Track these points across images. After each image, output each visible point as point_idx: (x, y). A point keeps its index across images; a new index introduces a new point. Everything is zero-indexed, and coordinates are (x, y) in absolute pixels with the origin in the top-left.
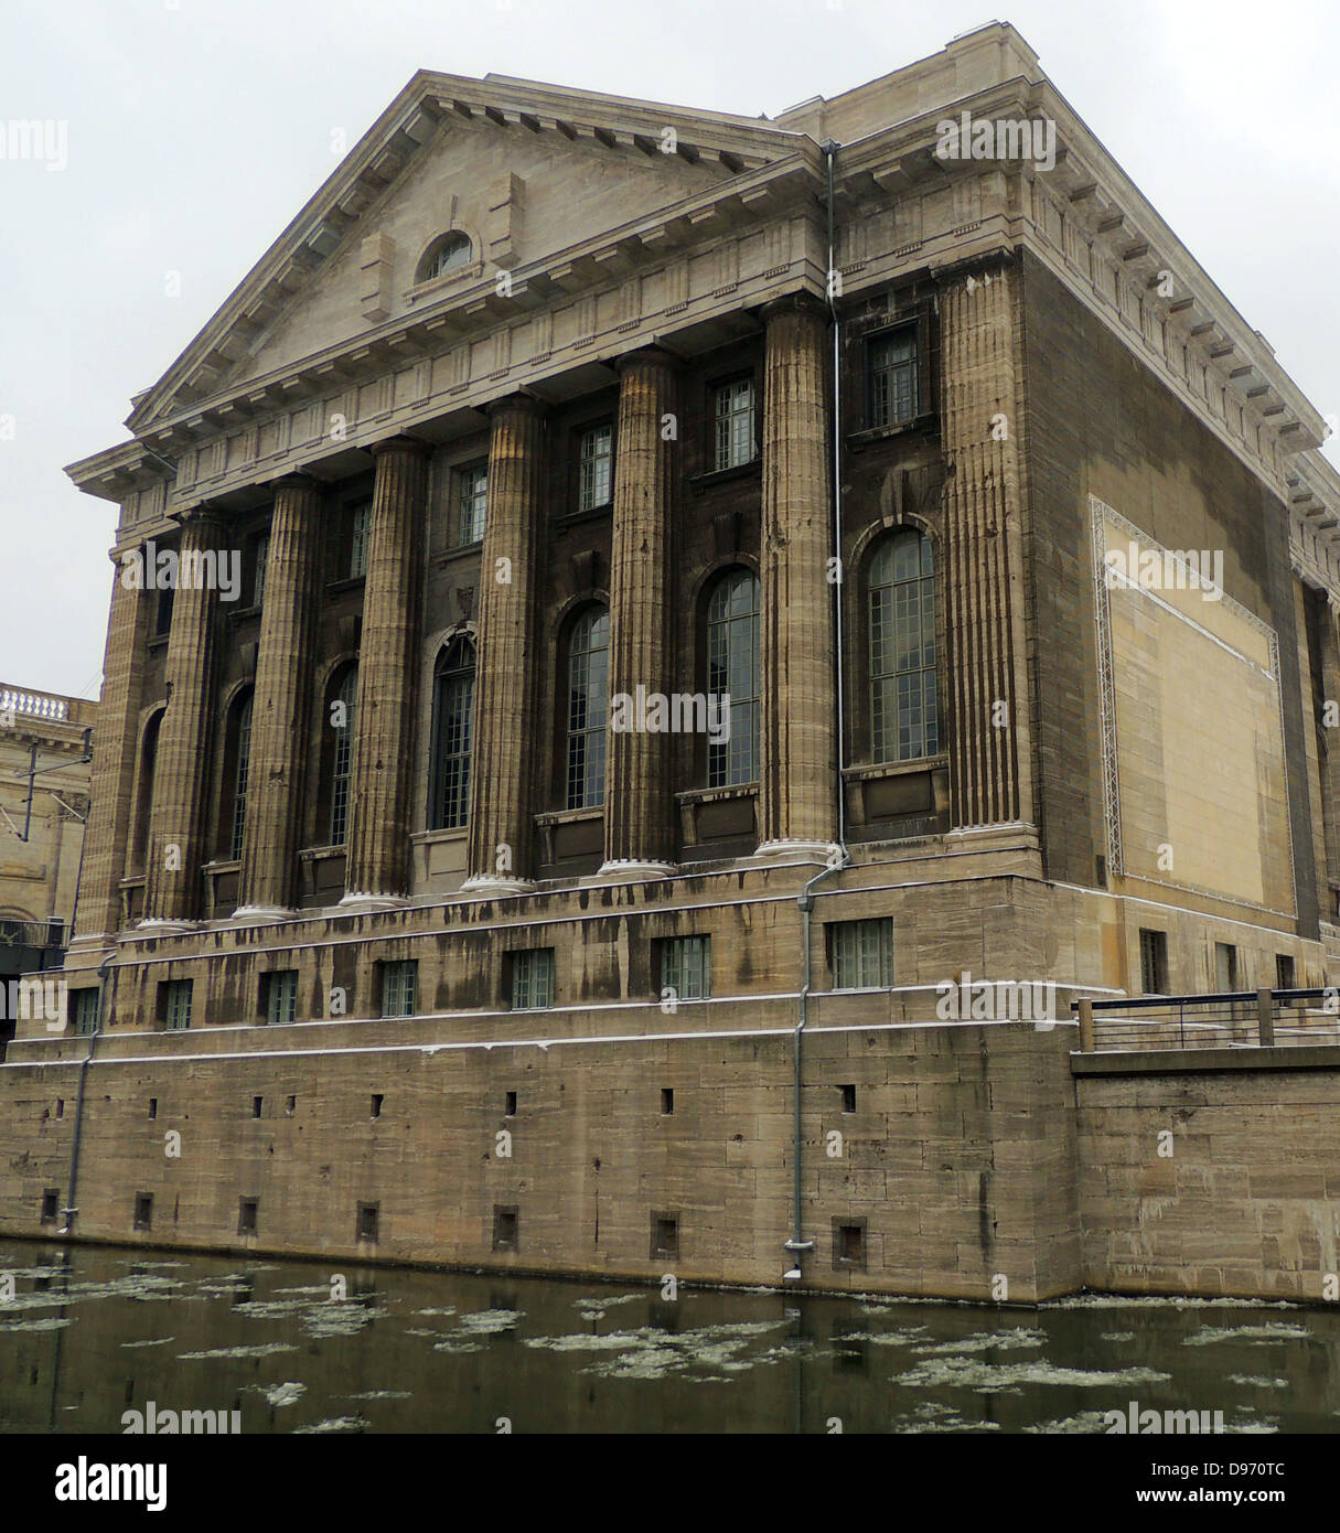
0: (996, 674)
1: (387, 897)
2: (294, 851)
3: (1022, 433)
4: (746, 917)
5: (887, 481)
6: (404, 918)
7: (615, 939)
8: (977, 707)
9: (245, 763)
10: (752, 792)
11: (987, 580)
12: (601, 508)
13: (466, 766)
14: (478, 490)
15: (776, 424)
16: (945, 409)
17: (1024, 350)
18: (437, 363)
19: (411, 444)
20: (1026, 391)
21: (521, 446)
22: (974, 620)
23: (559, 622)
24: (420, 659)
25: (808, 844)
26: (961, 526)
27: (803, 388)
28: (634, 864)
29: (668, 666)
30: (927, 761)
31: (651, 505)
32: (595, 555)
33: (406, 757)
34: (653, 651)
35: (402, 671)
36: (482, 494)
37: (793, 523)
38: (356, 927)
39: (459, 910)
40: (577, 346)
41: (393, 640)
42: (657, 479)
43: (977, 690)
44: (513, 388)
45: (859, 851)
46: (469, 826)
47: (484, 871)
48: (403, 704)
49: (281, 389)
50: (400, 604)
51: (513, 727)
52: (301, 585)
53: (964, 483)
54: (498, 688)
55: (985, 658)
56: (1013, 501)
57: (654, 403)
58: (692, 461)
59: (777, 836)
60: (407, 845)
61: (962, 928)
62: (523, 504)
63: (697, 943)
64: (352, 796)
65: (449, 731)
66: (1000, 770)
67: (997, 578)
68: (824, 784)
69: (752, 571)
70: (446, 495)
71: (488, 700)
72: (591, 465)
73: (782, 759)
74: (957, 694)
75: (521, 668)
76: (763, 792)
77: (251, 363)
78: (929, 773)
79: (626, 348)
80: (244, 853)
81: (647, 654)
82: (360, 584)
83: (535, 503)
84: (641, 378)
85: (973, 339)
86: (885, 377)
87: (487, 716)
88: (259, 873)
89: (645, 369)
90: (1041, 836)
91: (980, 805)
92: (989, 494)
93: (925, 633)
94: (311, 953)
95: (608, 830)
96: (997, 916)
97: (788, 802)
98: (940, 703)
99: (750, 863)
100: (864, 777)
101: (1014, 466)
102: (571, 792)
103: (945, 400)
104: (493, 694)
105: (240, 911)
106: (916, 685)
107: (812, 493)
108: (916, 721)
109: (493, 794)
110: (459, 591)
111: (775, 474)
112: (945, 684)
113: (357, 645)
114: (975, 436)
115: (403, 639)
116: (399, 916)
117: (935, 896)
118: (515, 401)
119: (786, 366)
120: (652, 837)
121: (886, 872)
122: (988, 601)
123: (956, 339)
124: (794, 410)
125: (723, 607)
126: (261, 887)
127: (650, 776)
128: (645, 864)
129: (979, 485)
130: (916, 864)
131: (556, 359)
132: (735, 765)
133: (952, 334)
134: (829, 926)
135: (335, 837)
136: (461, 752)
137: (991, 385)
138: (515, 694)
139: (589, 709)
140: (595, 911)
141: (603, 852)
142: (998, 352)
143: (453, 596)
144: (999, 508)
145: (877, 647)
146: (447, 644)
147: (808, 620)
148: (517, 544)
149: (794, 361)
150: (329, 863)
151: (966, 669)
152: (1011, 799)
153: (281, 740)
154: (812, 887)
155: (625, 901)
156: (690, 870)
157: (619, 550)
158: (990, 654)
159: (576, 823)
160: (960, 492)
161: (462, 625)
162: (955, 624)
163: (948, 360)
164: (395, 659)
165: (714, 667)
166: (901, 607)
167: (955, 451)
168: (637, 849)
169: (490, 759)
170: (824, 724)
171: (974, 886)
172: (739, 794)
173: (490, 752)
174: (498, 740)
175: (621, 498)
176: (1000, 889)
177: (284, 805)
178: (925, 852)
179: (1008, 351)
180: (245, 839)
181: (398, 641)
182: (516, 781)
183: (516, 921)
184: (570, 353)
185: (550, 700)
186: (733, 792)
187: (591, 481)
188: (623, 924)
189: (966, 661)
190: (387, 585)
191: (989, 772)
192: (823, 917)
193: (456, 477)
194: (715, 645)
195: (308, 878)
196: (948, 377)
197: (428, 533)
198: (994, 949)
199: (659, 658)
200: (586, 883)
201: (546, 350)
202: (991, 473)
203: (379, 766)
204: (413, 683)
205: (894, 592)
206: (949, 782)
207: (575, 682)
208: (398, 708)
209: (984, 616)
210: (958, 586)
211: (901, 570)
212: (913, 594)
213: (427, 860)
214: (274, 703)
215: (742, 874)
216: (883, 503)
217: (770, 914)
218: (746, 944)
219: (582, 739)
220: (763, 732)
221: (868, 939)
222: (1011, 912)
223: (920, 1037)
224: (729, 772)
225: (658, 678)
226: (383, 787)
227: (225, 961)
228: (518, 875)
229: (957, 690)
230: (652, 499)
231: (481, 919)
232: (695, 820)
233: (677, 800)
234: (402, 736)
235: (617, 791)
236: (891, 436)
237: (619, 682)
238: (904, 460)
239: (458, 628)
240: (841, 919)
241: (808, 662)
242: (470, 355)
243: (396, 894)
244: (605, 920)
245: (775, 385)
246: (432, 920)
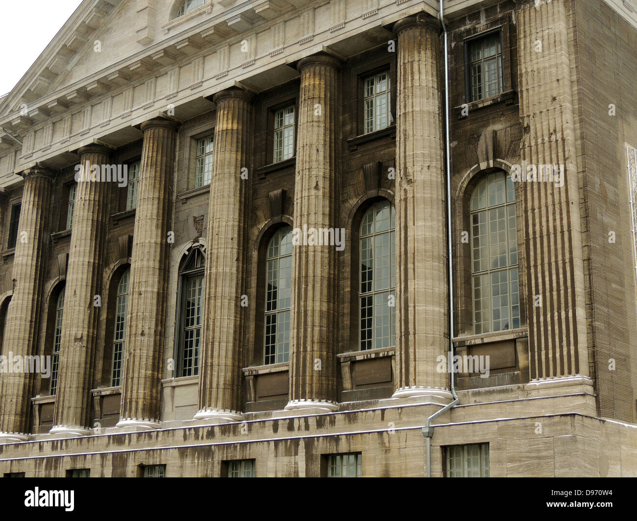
0: (561, 271)
1: (146, 422)
2: (89, 389)
3: (576, 102)
4: (386, 440)
5: (482, 137)
6: (157, 436)
7: (296, 454)
8: (548, 294)
9: (59, 332)
10: (390, 353)
11: (554, 205)
12: (288, 161)
13: (198, 335)
14: (207, 151)
15: (405, 101)
16: (522, 86)
17: (576, 46)
18: (183, 70)
19: (166, 122)
20: (578, 73)
21: (236, 121)
22: (545, 232)
23: (260, 238)
24: (169, 263)
25: (430, 391)
27: (423, 77)
28: (309, 402)
29: (332, 268)
30: (513, 333)
31: (321, 158)
32: (284, 193)
33: (159, 328)
34: (322, 257)
35: (157, 271)
36: (210, 153)
37: (418, 168)
38: (127, 441)
39: (193, 432)
40: (272, 55)
41: (152, 250)
42: (325, 141)
43: (547, 282)
44: (231, 84)
45: (465, 395)
46: (199, 375)
47: (210, 406)
48: (158, 293)
49: (86, 91)
50: (157, 227)
51: (229, 309)
52: (96, 216)
53: (536, 138)
54: (220, 282)
55: (553, 259)
56: (571, 150)
57: (323, 90)
58: (348, 128)
59: (407, 384)
60: (159, 388)
61: (539, 451)
62: (237, 159)
63: (352, 458)
64: (125, 355)
65: (187, 311)
66: (564, 339)
67: (560, 203)
68: (441, 348)
69: (387, 201)
70: (187, 155)
71: (213, 290)
72: (281, 133)
73: (411, 330)
74: (533, 285)
75: (234, 270)
76: (398, 353)
77: (68, 75)
78: (514, 341)
79: (304, 54)
80: (57, 391)
81: (318, 259)
82: (132, 214)
83: (244, 159)
84: (314, 74)
85: (539, 40)
86: (479, 67)
87: (212, 301)
88: (66, 404)
89: (317, 68)
90: (595, 386)
91: (551, 363)
92: (554, 144)
93: (510, 243)
94: (98, 458)
95: (292, 378)
96: (564, 442)
97: (415, 360)
98: (521, 291)
99: (389, 403)
100: (468, 343)
101: (570, 125)
102: (267, 353)
103: (521, 82)
104: (216, 286)
105: (55, 429)
106: (504, 279)
107: (430, 147)
108: (504, 304)
109: (216, 353)
110: (195, 218)
111: (405, 135)
112: (525, 278)
113: (129, 254)
114: (543, 106)
116: (154, 434)
117: (518, 427)
118: (232, 93)
119: (412, 62)
120: (322, 384)
121: (484, 410)
122: (555, 220)
123: (528, 40)
124: (417, 92)
125: (370, 226)
126: (68, 413)
127: (321, 342)
128: (316, 403)
129: (546, 139)
130: (505, 405)
131: (258, 63)
132: (379, 335)
133: (525, 36)
134: (444, 448)
135: (114, 381)
136: (195, 326)
137: (554, 70)
138: (230, 287)
139: (280, 296)
140: (283, 434)
141: (287, 394)
142: (558, 48)
143: (191, 221)
144: (561, 154)
145: (477, 252)
146: (187, 253)
147: (428, 234)
148: (232, 186)
149: (417, 59)
150: (111, 399)
151: (539, 267)
152: (573, 359)
153: (81, 317)
154: (432, 420)
155: (303, 428)
156: (347, 407)
157: (300, 188)
158: (556, 257)
159: (270, 374)
160: (533, 144)
161: (196, 240)
162: (531, 236)
163: (522, 54)
164: (154, 263)
165: (364, 267)
166: (493, 225)
167: (529, 116)
168: (311, 392)
169: (214, 330)
170: (439, 305)
171: (547, 421)
172: (381, 355)
173: (214, 325)
174: (219, 317)
175: (301, 153)
176: (565, 423)
177: (83, 360)
178: (511, 397)
179: (564, 46)
180: (58, 381)
181: (155, 251)
182: (231, 345)
183: (230, 440)
184: (267, 60)
186: (377, 354)
187: (281, 143)
188: (302, 444)
189: (539, 262)
190: (149, 215)
191: (557, 340)
192: (441, 441)
193: (194, 143)
194: (364, 252)
195: (97, 408)
196: (523, 66)
197: (175, 180)
198: (562, 467)
200: (277, 415)
201: (253, 58)
202: (555, 131)
203: (143, 334)
204: (164, 280)
205: (488, 214)
206: (529, 347)
207: (270, 278)
208: (155, 296)
209: (551, 230)
210: (533, 209)
211: (492, 198)
212: (501, 215)
213: (173, 397)
214: (78, 293)
215: (383, 411)
216: (479, 152)
217: (403, 439)
218: (387, 459)
219: (274, 316)
220: (398, 312)
221: (472, 457)
222: (574, 439)
224: (374, 339)
225: (326, 275)
226: (145, 348)
227: (45, 461)
228: (232, 409)
229: (533, 282)
230: (321, 153)
231: (208, 437)
232: (351, 372)
233: (339, 359)
234: (157, 314)
235: (298, 352)
236: (484, 108)
237: (299, 278)
238: (494, 123)
239: (194, 242)
240: (452, 443)
241: (429, 264)
242: (204, 63)
243: (152, 420)
244: (289, 441)
245: (405, 75)
246: (176, 438)
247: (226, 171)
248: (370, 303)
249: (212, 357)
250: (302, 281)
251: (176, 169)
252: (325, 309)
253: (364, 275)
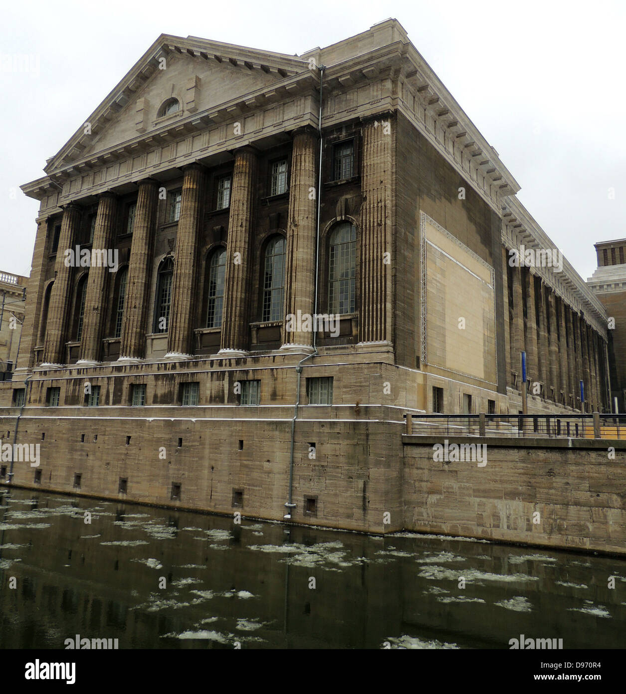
0: (379, 281)
1: (136, 359)
2: (101, 339)
3: (394, 185)
4: (275, 373)
5: (339, 202)
6: (142, 367)
7: (223, 380)
8: (371, 294)
9: (84, 304)
10: (280, 324)
11: (377, 243)
12: (225, 209)
13: (168, 309)
14: (178, 200)
15: (296, 178)
16: (364, 174)
17: (396, 152)
18: (164, 150)
19: (152, 181)
20: (396, 168)
21: (195, 183)
22: (371, 259)
23: (207, 253)
24: (152, 266)
25: (301, 346)
26: (368, 222)
27: (307, 164)
28: (232, 350)
29: (248, 273)
30: (350, 315)
31: (245, 209)
32: (222, 228)
33: (145, 303)
35: (145, 270)
36: (179, 202)
37: (301, 218)
38: (123, 370)
39: (163, 365)
40: (219, 145)
41: (142, 258)
42: (248, 199)
43: (371, 287)
44: (193, 160)
45: (321, 350)
46: (168, 333)
47: (174, 351)
48: (145, 283)
49: (103, 158)
50: (146, 244)
51: (187, 294)
52: (108, 235)
53: (370, 204)
54: (182, 278)
55: (375, 274)
56: (389, 212)
57: (247, 168)
58: (261, 192)
59: (289, 342)
60: (144, 339)
61: (361, 382)
62: (195, 206)
63: (255, 383)
64: (124, 319)
65: (162, 295)
66: (379, 320)
67: (381, 243)
69: (283, 236)
71: (178, 283)
72: (222, 192)
74: (363, 289)
75: (191, 271)
76: (284, 324)
77: (92, 148)
78: (350, 320)
79: (237, 146)
80: (82, 339)
81: (241, 268)
82: (131, 235)
83: (200, 206)
84: (243, 158)
85: (376, 146)
86: (340, 161)
87: (178, 290)
88: (87, 347)
89: (245, 154)
90: (394, 347)
91: (371, 333)
92: (380, 209)
93: (352, 264)
94: (106, 379)
95: (223, 336)
96: (375, 378)
98: (356, 292)
99: (277, 353)
101: (390, 198)
102: (209, 321)
103: (363, 170)
104: (180, 281)
105: (79, 362)
106: (347, 284)
107: (309, 206)
108: (346, 299)
109: (178, 320)
110: (169, 240)
111: (294, 198)
113: (128, 260)
114: (375, 185)
115: (146, 258)
116: (140, 367)
117: (350, 369)
118: (194, 166)
119: (301, 155)
120: (240, 340)
121: (331, 358)
122: (377, 252)
123: (369, 146)
124: (303, 172)
125: (272, 250)
126: (88, 353)
127: (240, 316)
128: (236, 351)
129: (376, 205)
130: (344, 356)
131: (210, 149)
132: (274, 313)
133: (367, 144)
134: (308, 379)
135: (117, 334)
136: (167, 304)
137: (382, 165)
138: (189, 281)
139: (218, 288)
140: (216, 368)
141: (220, 345)
142: (386, 152)
143: (166, 242)
144: (383, 214)
145: (332, 268)
146: (163, 260)
147: (305, 256)
148: (192, 222)
149: (304, 153)
150: (114, 344)
151: (367, 279)
152: (383, 332)
153: (98, 295)
154: (302, 363)
155: (228, 365)
156: (254, 354)
157: (232, 226)
158: (377, 273)
159: (210, 333)
160: (368, 208)
161: (169, 253)
162: (364, 261)
163: (365, 154)
164: (143, 266)
166: (343, 253)
167: (366, 191)
168: (233, 345)
169: (178, 306)
170: (310, 298)
171: (366, 366)
172: (275, 325)
173: (178, 304)
174: (181, 299)
175: (233, 205)
176: (376, 367)
177: (98, 321)
178: (347, 351)
179: (390, 152)
180: (82, 334)
181: (144, 259)
182: (187, 316)
183: (185, 371)
184: (216, 147)
185: (202, 284)
186: (272, 324)
187: (222, 199)
188: (227, 374)
189: (367, 275)
190: (141, 236)
191: (375, 320)
192: (305, 375)
193: (169, 195)
194: (268, 265)
195: (106, 350)
196: (365, 161)
197: (158, 216)
198: (373, 392)
199: (245, 269)
200: (213, 357)
201: (206, 146)
202: (381, 201)
203: (135, 307)
204: (149, 276)
205: (340, 247)
206: (358, 323)
207: (212, 277)
208: (143, 285)
209: (375, 258)
210: (366, 245)
211: (343, 238)
212: (347, 248)
213: (152, 345)
214: (96, 281)
215: (274, 357)
216: (337, 211)
217: (285, 373)
218: (275, 384)
219: (214, 300)
220: (285, 300)
221: (323, 385)
222: (381, 377)
223: (342, 425)
224: (271, 316)
225: (244, 277)
226: (136, 316)
227: (73, 381)
228: (187, 353)
229: (363, 287)
230: (245, 206)
231: (172, 369)
232: (257, 334)
233: (250, 326)
234: (144, 296)
235: (227, 321)
236: (341, 185)
237: (229, 278)
238: (346, 194)
239: (168, 254)
240: (313, 377)
241: (305, 273)
242: (177, 147)
243: (139, 358)
244: (220, 372)
245: (296, 162)
246: (153, 369)
247: (188, 213)
248: (270, 295)
249: (176, 323)
250: (230, 280)
251: (158, 210)
252: (243, 297)
253: (267, 278)
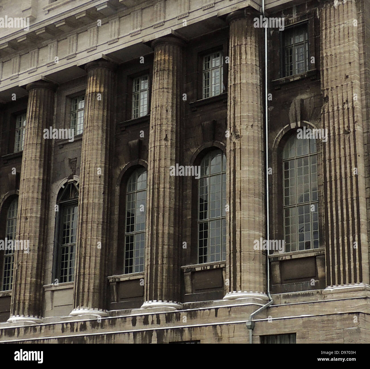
0: (350, 206)
1: (31, 318)
3: (363, 80)
4: (219, 331)
5: (293, 104)
6: (41, 329)
8: (340, 223)
10: (222, 266)
11: (345, 156)
12: (144, 117)
13: (73, 250)
14: (80, 108)
15: (235, 75)
16: (323, 67)
17: (364, 37)
18: (60, 43)
19: (45, 84)
20: (365, 58)
21: (103, 86)
22: (338, 177)
23: (121, 176)
24: (49, 195)
25: (251, 294)
26: (331, 128)
27: (249, 57)
28: (160, 303)
29: (177, 200)
30: (314, 251)
31: (170, 116)
32: (141, 142)
33: (42, 245)
34: (170, 193)
35: (40, 201)
36: (82, 109)
37: (244, 126)
38: (16, 334)
39: (69, 326)
40: (132, 35)
41: (36, 185)
42: (173, 103)
43: (340, 214)
44: (99, 56)
45: (278, 298)
46: (74, 282)
47: (82, 306)
48: (41, 218)
50: (40, 167)
51: (97, 231)
53: (333, 106)
54: (90, 211)
55: (344, 197)
57: (171, 64)
58: (191, 94)
59: (235, 289)
60: (42, 292)
61: (332, 339)
62: (103, 115)
65: (63, 232)
66: (352, 256)
67: (350, 155)
68: (260, 263)
69: (222, 151)
70: (63, 111)
71: (85, 217)
72: (138, 95)
73: (238, 249)
74: (329, 216)
76: (228, 266)
78: (314, 257)
79: (157, 36)
81: (167, 194)
82: (20, 155)
83: (109, 114)
84: (165, 51)
85: (337, 32)
86: (291, 51)
87: (84, 225)
89: (167, 46)
91: (342, 274)
92: (346, 111)
93: (312, 184)
95: (147, 284)
96: (351, 333)
97: (241, 272)
98: (320, 220)
100: (280, 259)
101: (359, 97)
102: (127, 265)
103: (323, 63)
104: (87, 214)
106: (307, 211)
107: (253, 111)
108: (308, 230)
109: (87, 265)
110: (70, 160)
111: (234, 101)
112: (323, 211)
113: (18, 187)
114: (338, 82)
115: (41, 184)
116: (38, 328)
117: (318, 322)
118: (100, 63)
119: (240, 45)
120: (169, 289)
121: (292, 309)
122: (346, 168)
123: (328, 31)
124: (244, 68)
125: (206, 168)
127: (169, 257)
128: (165, 303)
129: (341, 107)
130: (308, 305)
131: (121, 41)
132: (212, 252)
133: (326, 29)
134: (262, 337)
135: (4, 286)
136: (70, 244)
137: (347, 55)
138: (98, 214)
139: (137, 222)
140: (140, 327)
141: (143, 296)
142: (351, 38)
143: (67, 162)
144: (351, 119)
145: (287, 191)
146: (63, 187)
147: (251, 177)
148: (100, 136)
149: (244, 43)
150: (3, 300)
151: (334, 203)
152: (358, 271)
154: (254, 317)
155: (155, 322)
156: (188, 307)
157: (153, 140)
158: (347, 195)
159: (129, 281)
160: (330, 111)
161: (71, 177)
162: (328, 180)
163: (324, 42)
164: (37, 195)
165: (202, 200)
166: (300, 170)
167: (328, 89)
168: (161, 295)
169: (85, 247)
170: (259, 231)
171: (339, 317)
172: (215, 267)
173: (85, 243)
174: (90, 237)
175: (154, 113)
176: (352, 319)
178: (312, 299)
179: (355, 37)
181: (39, 186)
182: (99, 259)
183: (98, 332)
184: (129, 38)
185: (116, 217)
186: (212, 266)
187: (137, 104)
188: (155, 334)
189: (334, 199)
190: (34, 157)
191: (346, 257)
192: (259, 333)
193: (68, 101)
194: (202, 189)
196: (324, 51)
199: (173, 195)
200: (135, 312)
201: (116, 37)
202: (347, 101)
204: (45, 208)
205: (296, 162)
206: (325, 262)
207: (129, 208)
208: (38, 220)
209: (343, 176)
210: (330, 160)
211: (299, 152)
212: (306, 163)
213: (52, 299)
215: (217, 309)
216: (290, 116)
217: (231, 331)
219: (132, 237)
220: (228, 235)
222: (358, 331)
224: (209, 255)
225: (173, 206)
226: (30, 261)
228: (99, 308)
229: (329, 214)
230: (170, 113)
231: (81, 330)
232: (192, 280)
233: (182, 270)
234: (40, 235)
235: (151, 265)
236: (294, 81)
237: (153, 208)
238: (302, 94)
239: (69, 179)
240: (268, 334)
241: (251, 199)
242: (77, 39)
243: (36, 317)
244: (145, 332)
245: (234, 55)
246: (55, 331)
247: (95, 124)
248: (206, 227)
249: (84, 268)
250: (154, 210)
251: (55, 121)
252: (172, 232)
253: (201, 206)
